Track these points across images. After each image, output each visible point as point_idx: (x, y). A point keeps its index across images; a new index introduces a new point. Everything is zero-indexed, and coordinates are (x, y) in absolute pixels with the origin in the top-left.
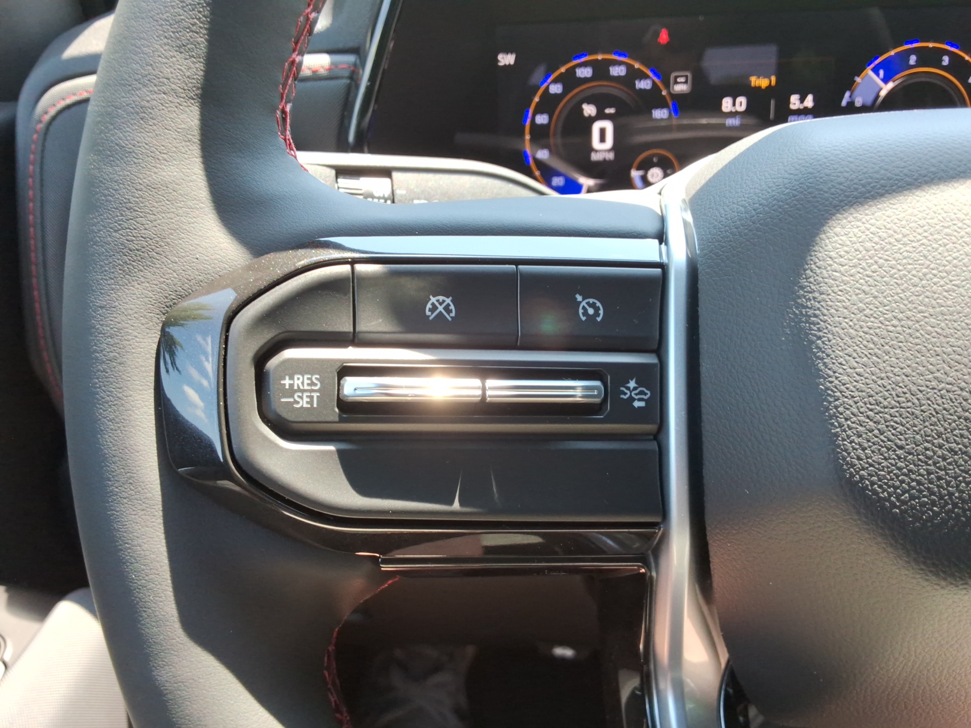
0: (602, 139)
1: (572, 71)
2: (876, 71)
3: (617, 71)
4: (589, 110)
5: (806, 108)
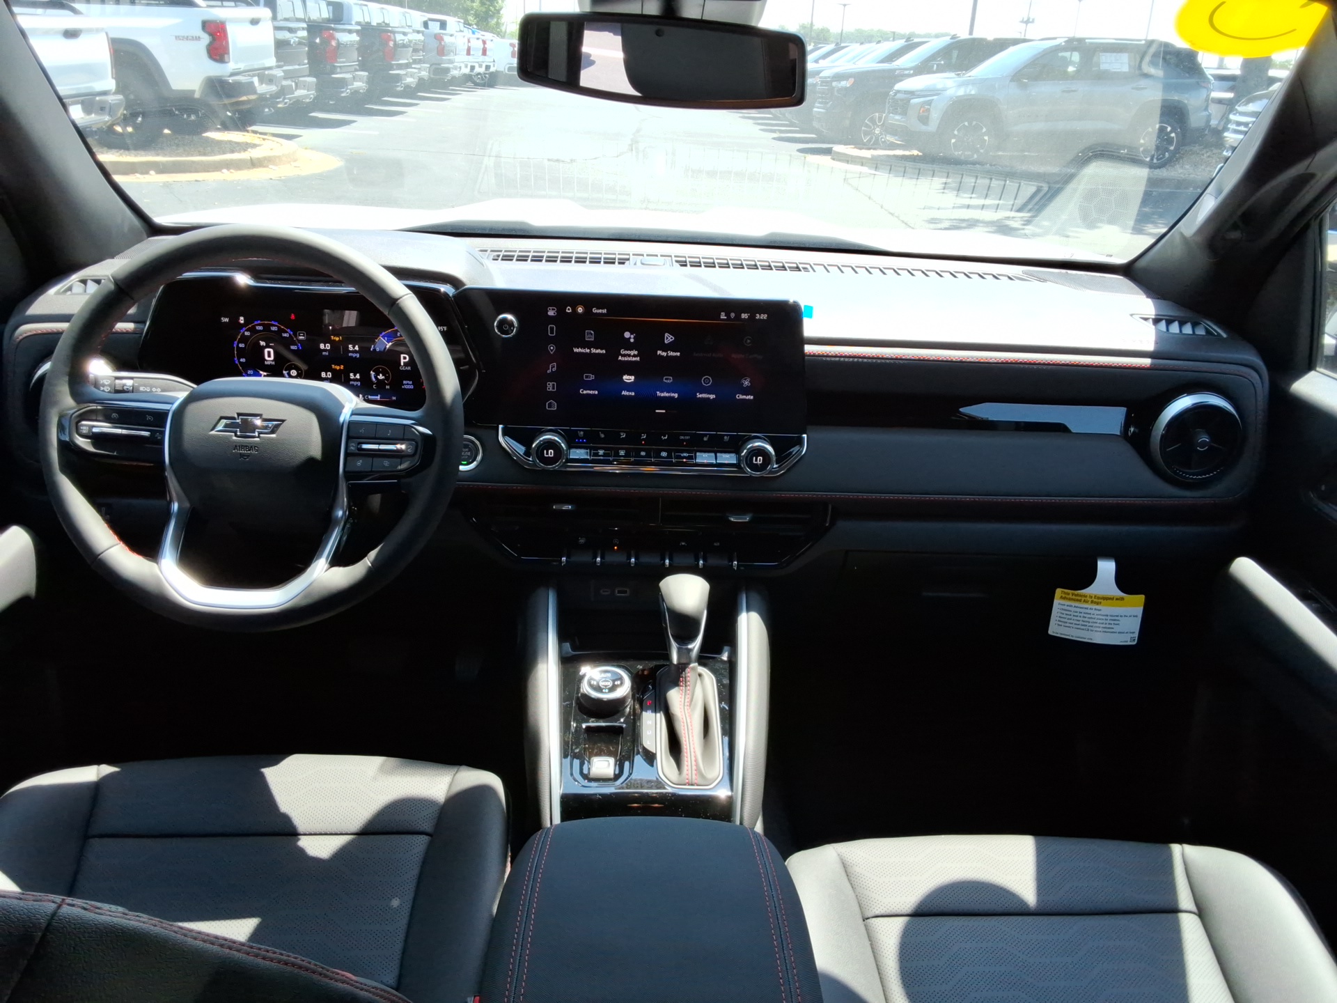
0: (269, 356)
1: (254, 326)
2: (383, 337)
3: (274, 329)
4: (263, 343)
5: (356, 350)
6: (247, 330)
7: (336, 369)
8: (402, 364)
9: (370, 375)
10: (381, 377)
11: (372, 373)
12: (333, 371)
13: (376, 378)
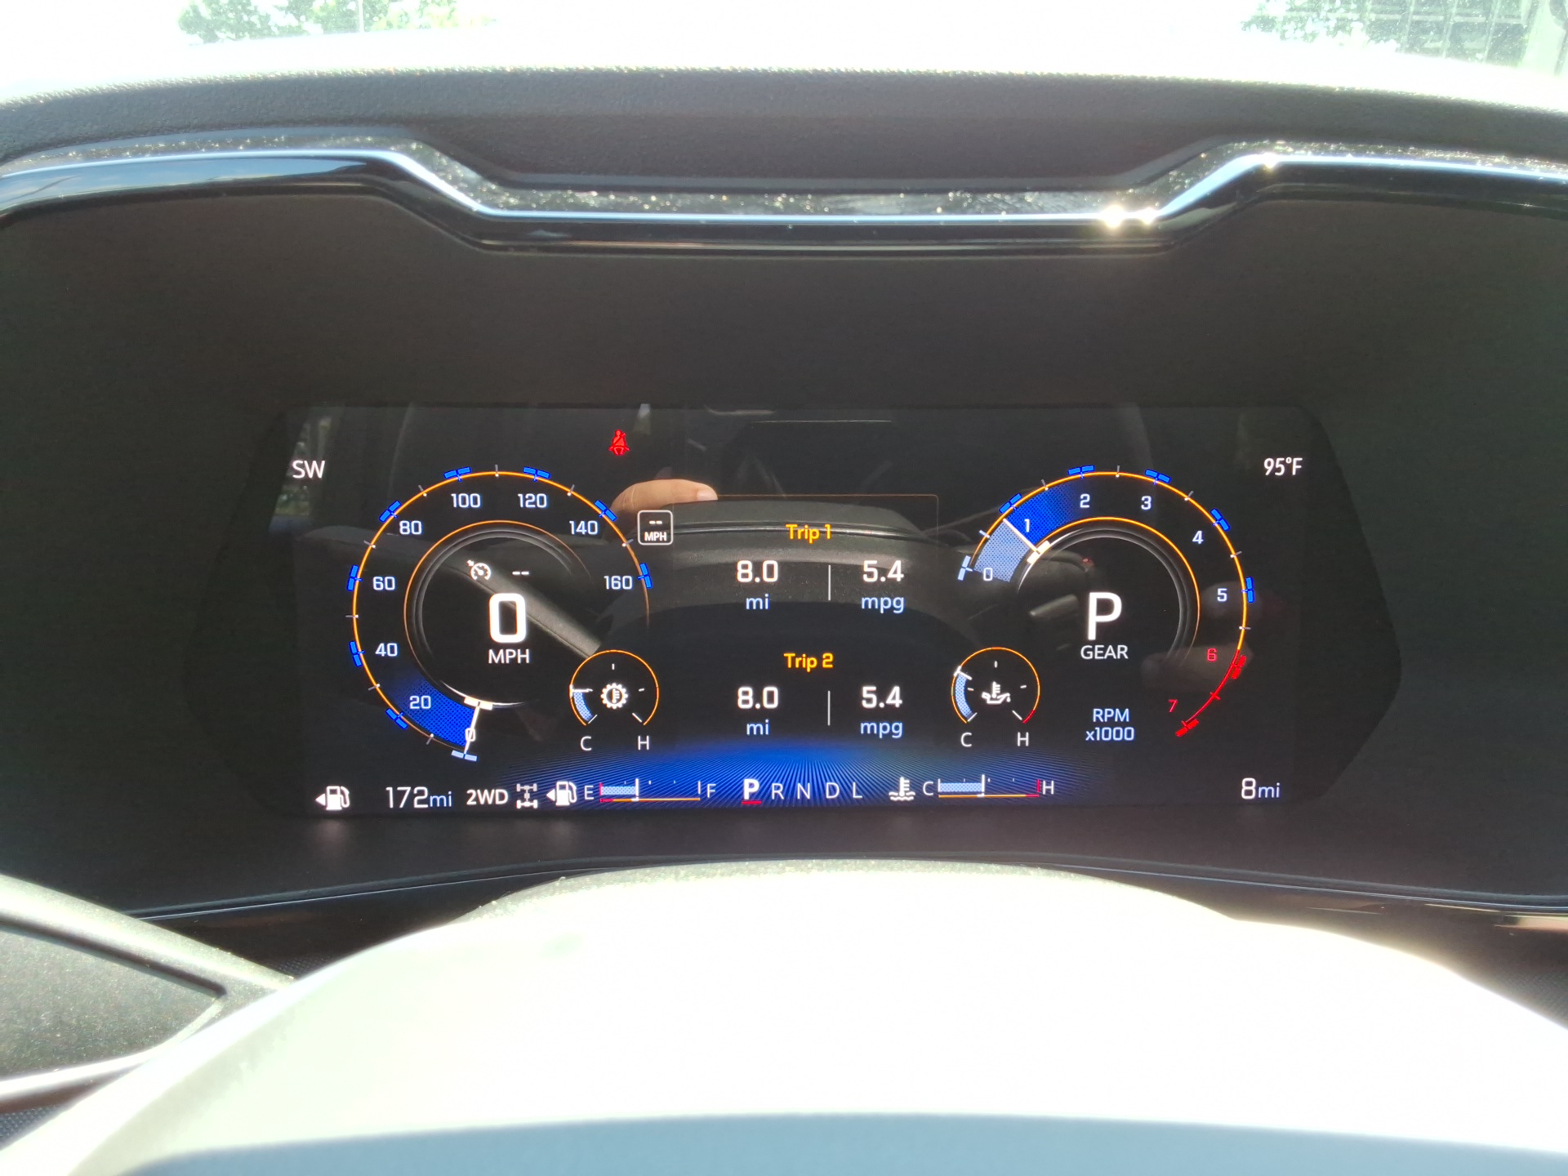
0: (509, 624)
1: (443, 496)
2: (1016, 519)
3: (531, 501)
4: (479, 570)
5: (891, 581)
6: (408, 515)
7: (802, 670)
8: (1092, 635)
9: (948, 680)
10: (996, 695)
11: (961, 677)
12: (791, 681)
13: (973, 700)
